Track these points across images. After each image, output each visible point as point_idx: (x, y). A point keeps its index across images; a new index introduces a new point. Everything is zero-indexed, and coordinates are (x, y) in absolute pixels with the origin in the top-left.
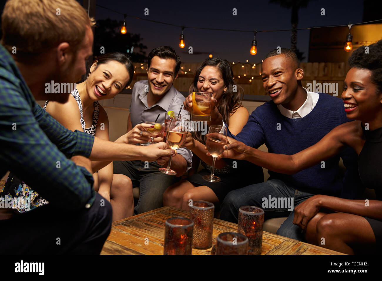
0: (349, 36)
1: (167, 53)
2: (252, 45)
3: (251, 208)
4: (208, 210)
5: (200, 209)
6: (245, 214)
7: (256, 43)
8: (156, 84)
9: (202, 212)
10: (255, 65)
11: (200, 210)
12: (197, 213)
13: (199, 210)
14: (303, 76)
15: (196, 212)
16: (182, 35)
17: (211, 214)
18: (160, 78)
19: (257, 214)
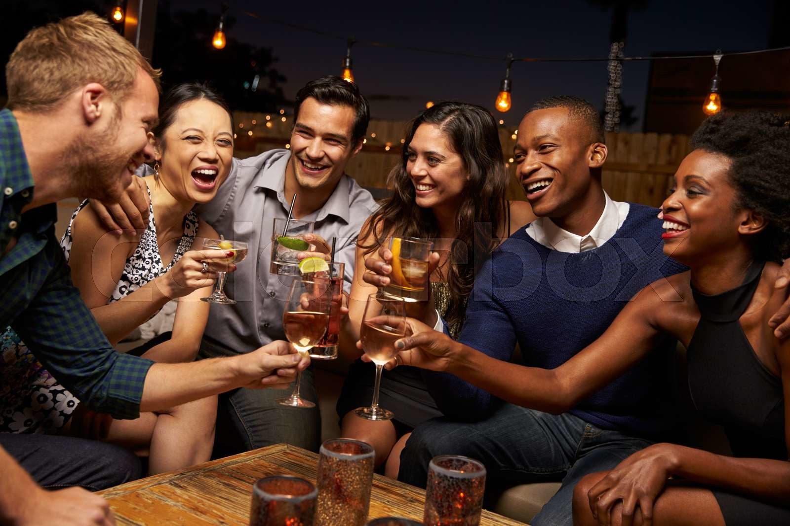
0: (715, 81)
1: (334, 92)
2: (502, 90)
3: (458, 461)
4: (358, 461)
5: (341, 458)
6: (442, 475)
7: (509, 85)
8: (307, 162)
9: (344, 464)
11: (340, 461)
12: (334, 466)
13: (338, 460)
14: (605, 161)
15: (332, 465)
16: (348, 58)
17: (365, 470)
18: (315, 148)
19: (468, 476)
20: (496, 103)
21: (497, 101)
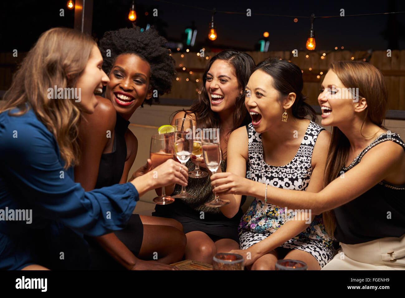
7: (314, 33)
10: (324, 54)
20: (307, 45)
21: (307, 43)
